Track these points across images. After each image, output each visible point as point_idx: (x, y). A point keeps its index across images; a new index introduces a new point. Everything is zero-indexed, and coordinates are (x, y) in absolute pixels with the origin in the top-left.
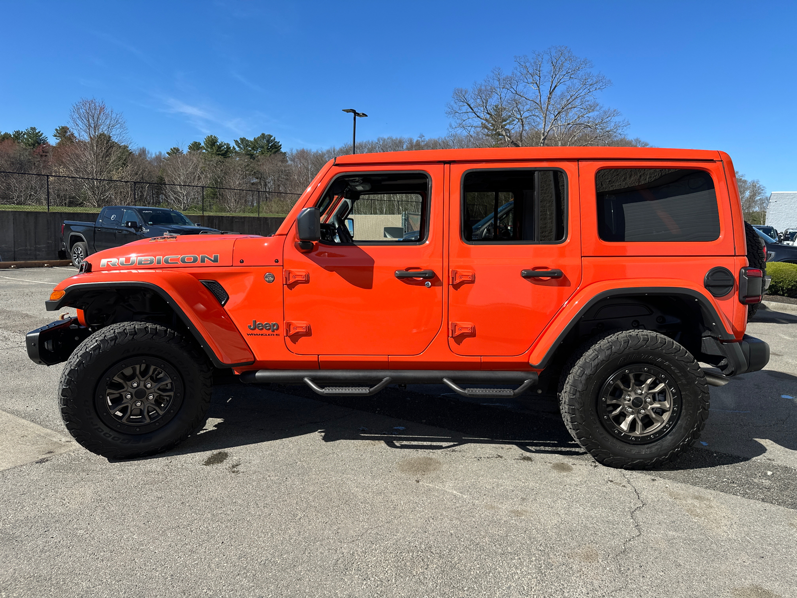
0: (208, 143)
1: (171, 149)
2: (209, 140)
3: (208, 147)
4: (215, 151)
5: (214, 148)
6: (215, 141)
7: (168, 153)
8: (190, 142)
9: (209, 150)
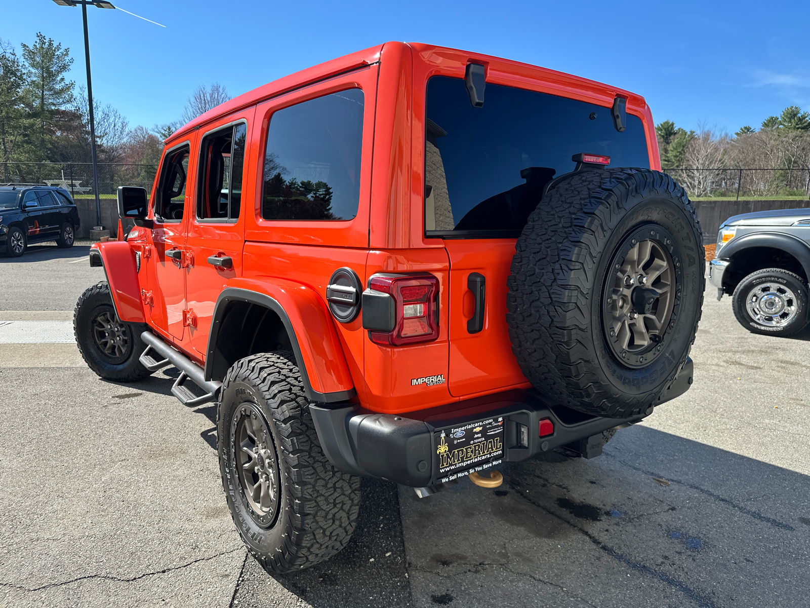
0: (786, 116)
1: (742, 129)
2: (788, 113)
3: (785, 121)
4: (794, 124)
5: (793, 121)
6: (795, 112)
7: (737, 134)
8: (765, 118)
9: (786, 124)
